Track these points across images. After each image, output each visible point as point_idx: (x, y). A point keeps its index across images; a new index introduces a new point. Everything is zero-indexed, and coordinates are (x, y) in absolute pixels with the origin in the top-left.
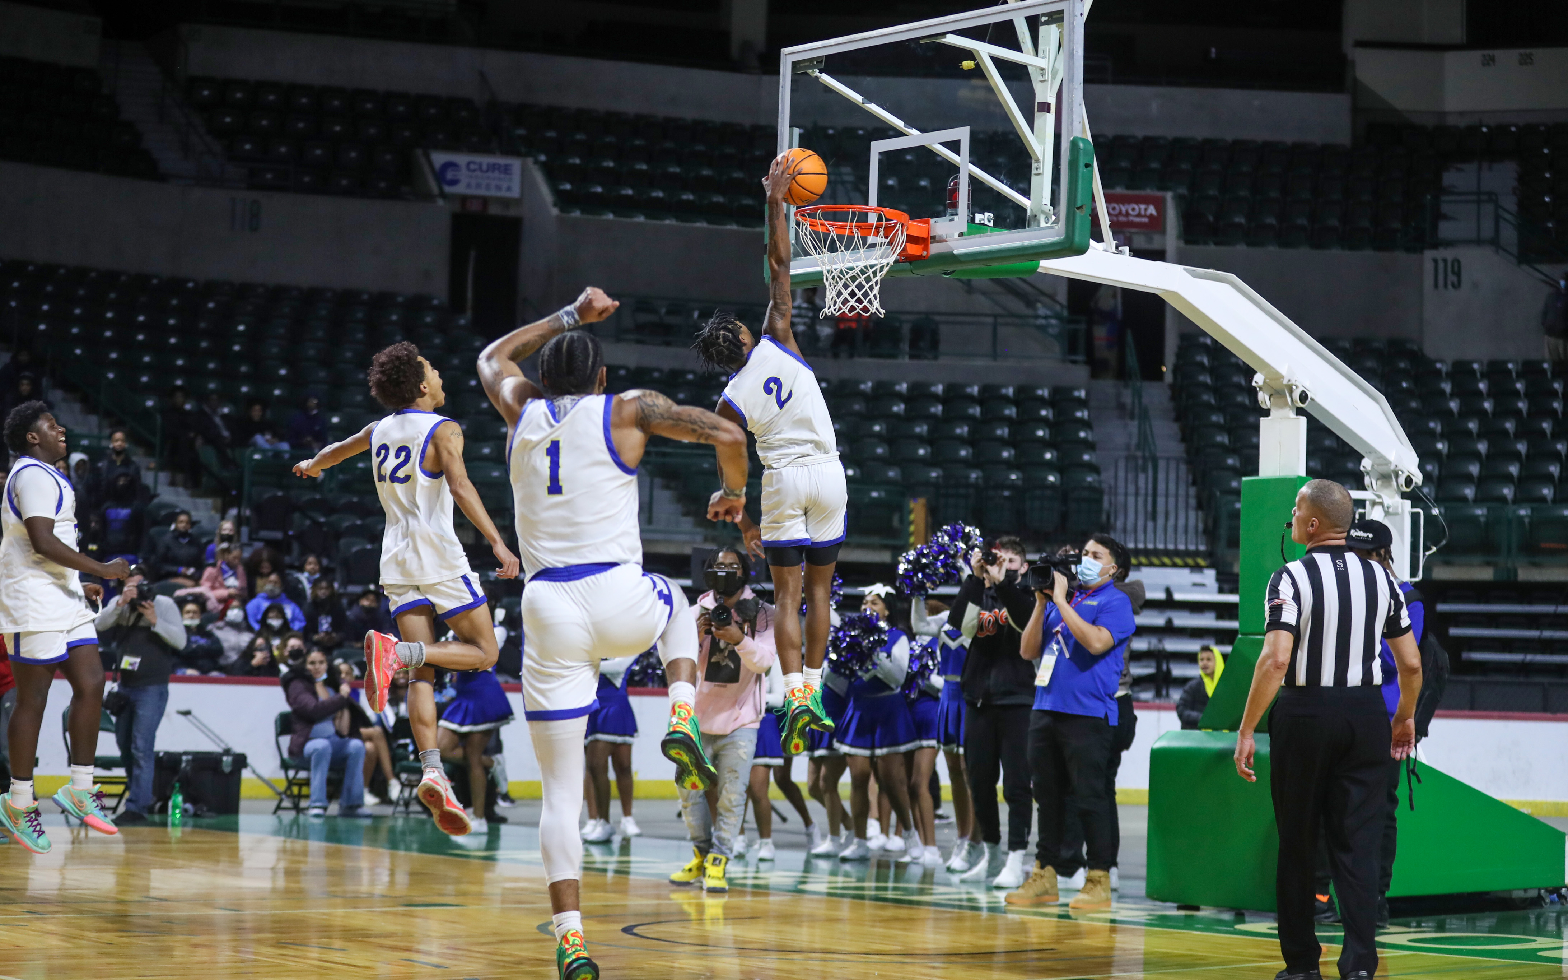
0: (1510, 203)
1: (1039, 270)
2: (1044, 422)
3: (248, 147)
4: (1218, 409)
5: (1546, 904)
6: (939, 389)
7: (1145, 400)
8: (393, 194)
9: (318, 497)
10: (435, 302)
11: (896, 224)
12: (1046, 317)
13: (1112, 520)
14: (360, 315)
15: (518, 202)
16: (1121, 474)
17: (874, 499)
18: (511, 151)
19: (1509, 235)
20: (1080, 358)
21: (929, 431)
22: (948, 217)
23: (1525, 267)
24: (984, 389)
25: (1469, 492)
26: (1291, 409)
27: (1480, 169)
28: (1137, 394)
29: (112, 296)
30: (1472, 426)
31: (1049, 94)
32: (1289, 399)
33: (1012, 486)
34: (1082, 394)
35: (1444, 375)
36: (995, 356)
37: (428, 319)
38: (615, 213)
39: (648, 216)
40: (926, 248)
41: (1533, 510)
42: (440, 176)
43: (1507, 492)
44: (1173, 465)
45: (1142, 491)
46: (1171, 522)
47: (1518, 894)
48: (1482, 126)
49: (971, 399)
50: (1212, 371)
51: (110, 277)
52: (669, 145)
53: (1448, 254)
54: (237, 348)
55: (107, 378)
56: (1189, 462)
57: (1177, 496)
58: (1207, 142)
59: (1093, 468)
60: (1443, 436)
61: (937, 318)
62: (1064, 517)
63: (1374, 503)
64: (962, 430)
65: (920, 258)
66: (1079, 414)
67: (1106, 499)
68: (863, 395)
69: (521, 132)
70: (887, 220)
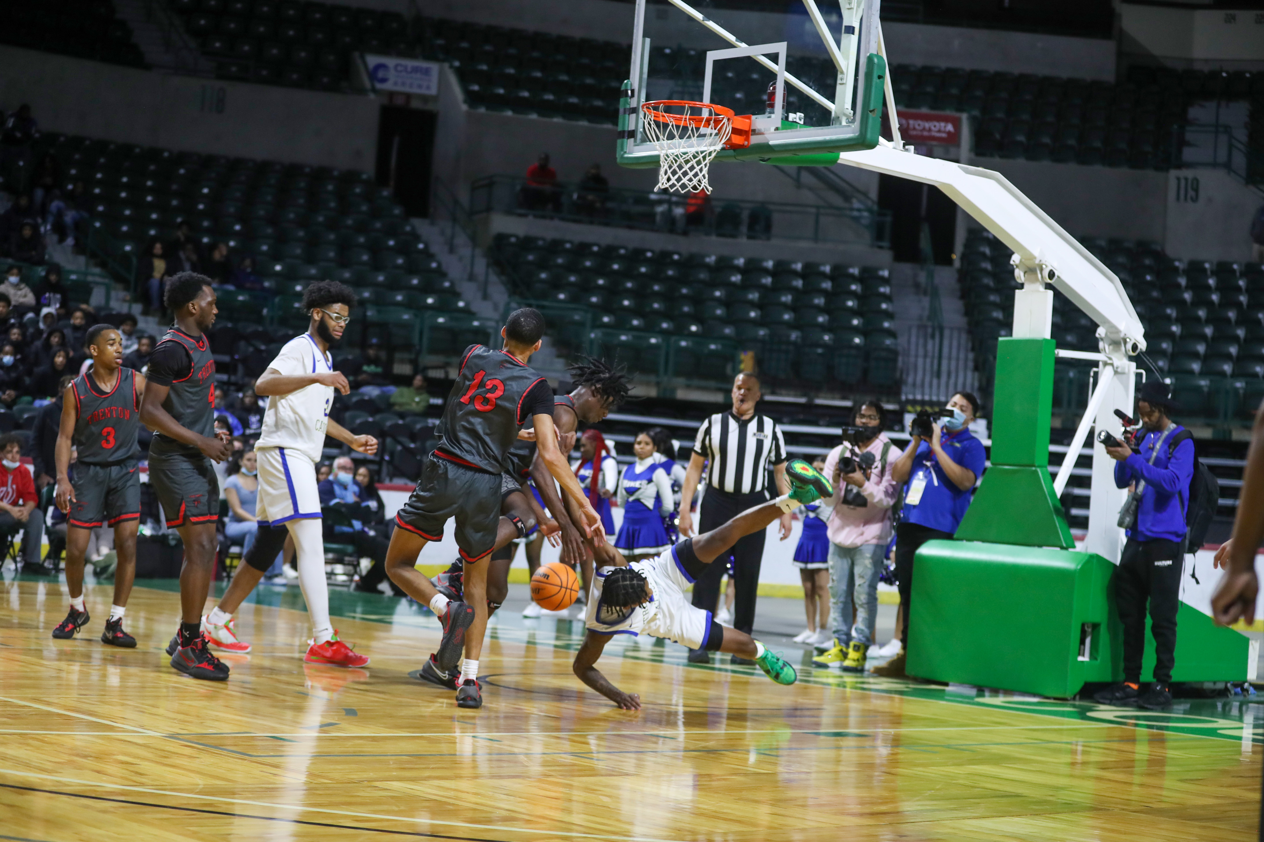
0: (1241, 135)
1: (839, 161)
2: (854, 295)
3: (218, 45)
4: (996, 291)
5: (1231, 694)
6: (770, 264)
7: (937, 280)
8: (333, 88)
9: (260, 329)
10: (364, 177)
11: (723, 118)
12: (859, 210)
13: (904, 376)
14: (302, 184)
15: (435, 99)
16: (913, 339)
17: (713, 351)
18: (430, 57)
19: (1240, 160)
20: (885, 244)
21: (760, 298)
22: (767, 115)
23: (1252, 188)
24: (806, 266)
25: (1196, 366)
26: (1041, 284)
27: (1219, 106)
28: (931, 275)
29: (102, 160)
30: (1202, 313)
31: (854, 19)
32: (1039, 276)
33: (825, 346)
34: (886, 273)
35: (1181, 272)
36: (816, 239)
37: (358, 190)
38: (514, 111)
39: (540, 114)
40: (747, 139)
41: (1247, 383)
42: (373, 75)
43: (1227, 368)
44: (956, 334)
45: (930, 354)
46: (952, 381)
47: (1208, 686)
48: (1222, 71)
49: (796, 274)
50: (992, 260)
51: (101, 146)
52: (560, 57)
53: (1189, 173)
54: (201, 207)
55: (94, 227)
56: (970, 332)
57: (958, 359)
58: (998, 74)
59: (891, 334)
60: (1178, 321)
61: (771, 207)
62: (865, 372)
63: (1106, 364)
64: (787, 298)
65: (742, 146)
66: (882, 290)
67: (900, 359)
68: (707, 267)
69: (440, 42)
70: (717, 114)
